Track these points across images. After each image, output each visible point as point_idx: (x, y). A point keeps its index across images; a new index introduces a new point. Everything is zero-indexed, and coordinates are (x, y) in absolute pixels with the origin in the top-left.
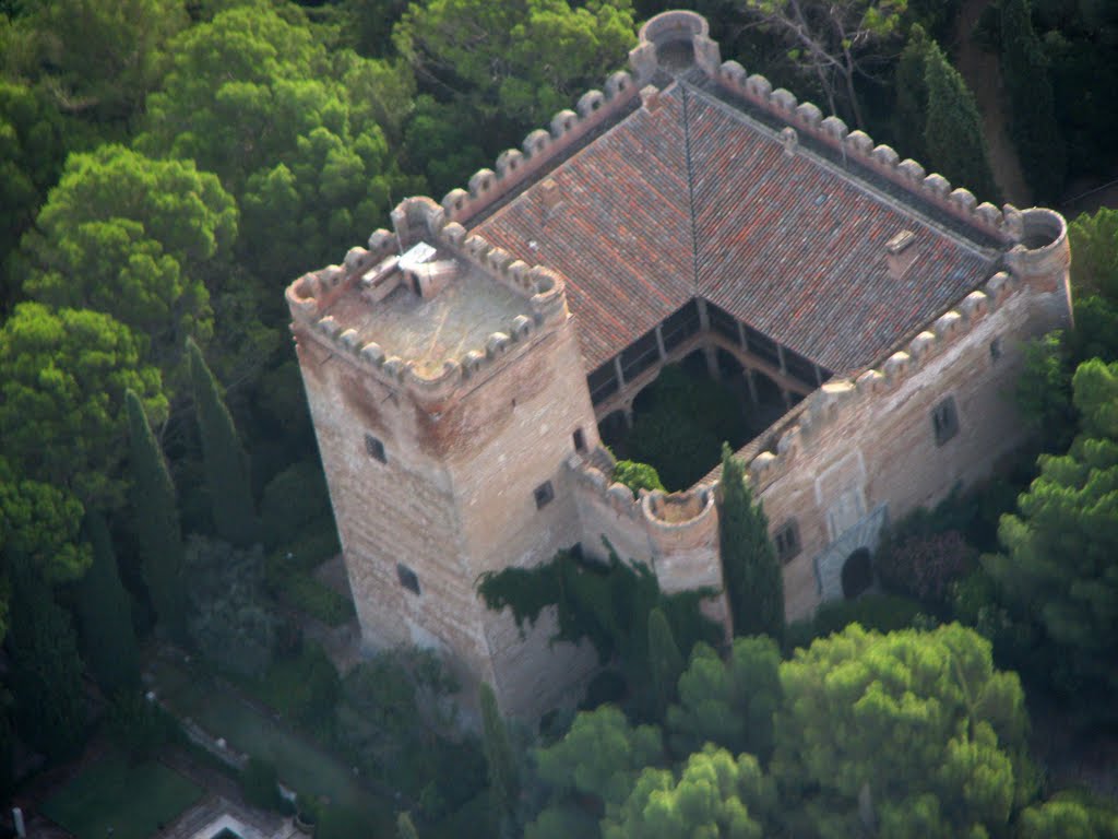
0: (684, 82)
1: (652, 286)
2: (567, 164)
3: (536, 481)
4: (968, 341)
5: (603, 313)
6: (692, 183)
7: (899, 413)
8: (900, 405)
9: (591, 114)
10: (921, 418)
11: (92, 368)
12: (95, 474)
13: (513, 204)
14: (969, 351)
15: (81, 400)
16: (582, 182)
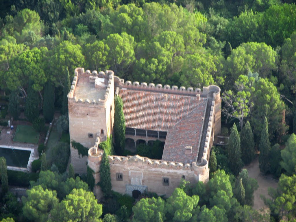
0: (207, 99)
1: (163, 125)
2: (175, 95)
3: (91, 132)
4: (176, 171)
5: (151, 122)
6: (189, 115)
7: (154, 172)
8: (155, 171)
9: (189, 91)
10: (160, 177)
11: (69, 61)
12: (54, 78)
13: (159, 94)
14: (175, 173)
15: (63, 65)
16: (174, 100)
